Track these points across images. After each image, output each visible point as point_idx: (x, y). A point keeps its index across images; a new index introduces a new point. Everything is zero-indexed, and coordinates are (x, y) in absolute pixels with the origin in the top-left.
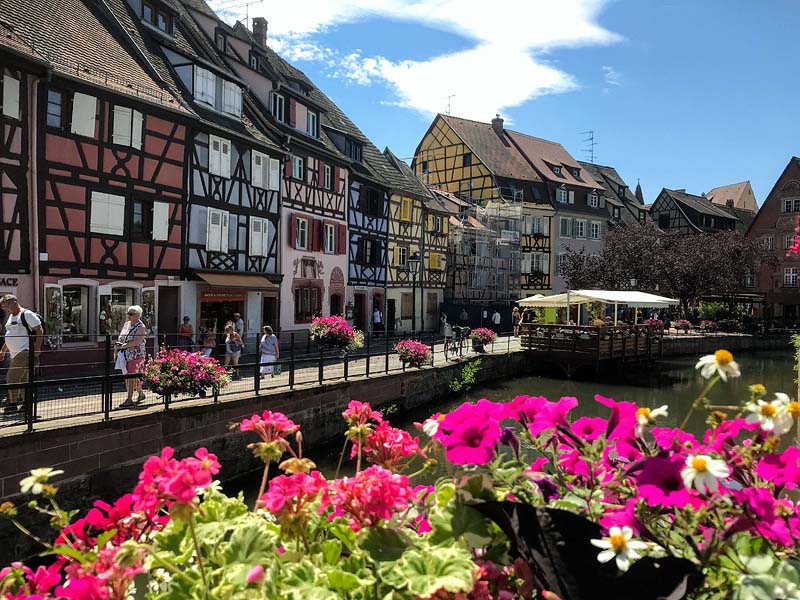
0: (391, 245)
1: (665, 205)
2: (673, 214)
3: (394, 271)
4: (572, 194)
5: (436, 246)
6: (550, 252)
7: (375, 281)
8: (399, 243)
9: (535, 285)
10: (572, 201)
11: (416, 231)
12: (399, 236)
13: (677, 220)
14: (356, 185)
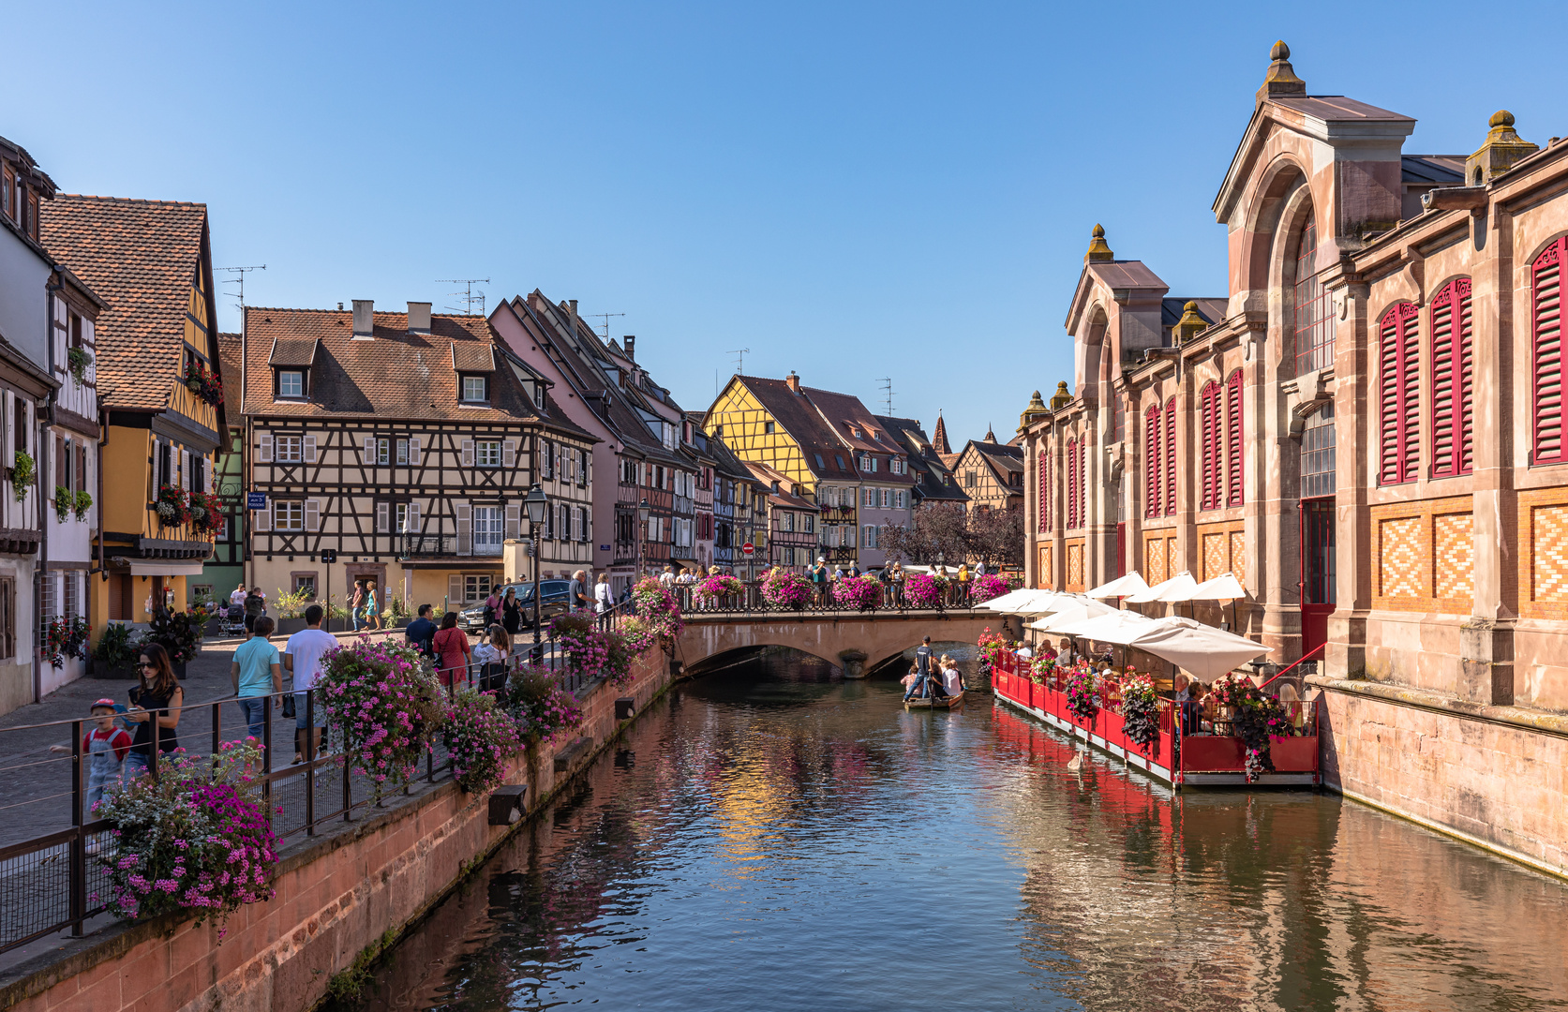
0: (735, 527)
1: (971, 460)
2: (980, 473)
3: (736, 551)
4: (875, 461)
5: (760, 525)
6: (856, 524)
7: (727, 561)
8: (739, 525)
9: (843, 559)
10: (875, 470)
11: (748, 513)
12: (739, 519)
13: (985, 479)
14: (718, 480)
